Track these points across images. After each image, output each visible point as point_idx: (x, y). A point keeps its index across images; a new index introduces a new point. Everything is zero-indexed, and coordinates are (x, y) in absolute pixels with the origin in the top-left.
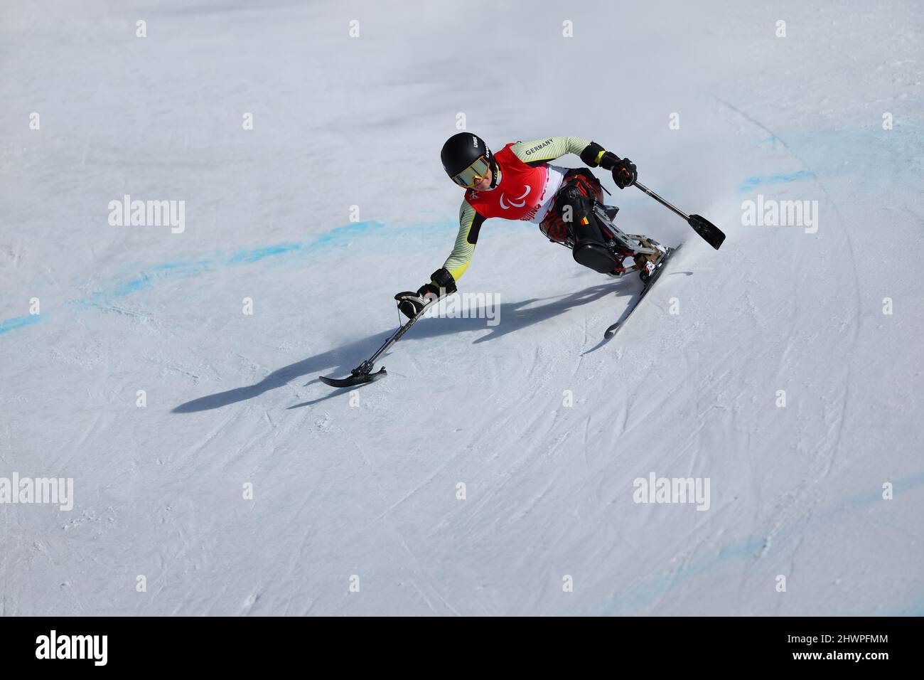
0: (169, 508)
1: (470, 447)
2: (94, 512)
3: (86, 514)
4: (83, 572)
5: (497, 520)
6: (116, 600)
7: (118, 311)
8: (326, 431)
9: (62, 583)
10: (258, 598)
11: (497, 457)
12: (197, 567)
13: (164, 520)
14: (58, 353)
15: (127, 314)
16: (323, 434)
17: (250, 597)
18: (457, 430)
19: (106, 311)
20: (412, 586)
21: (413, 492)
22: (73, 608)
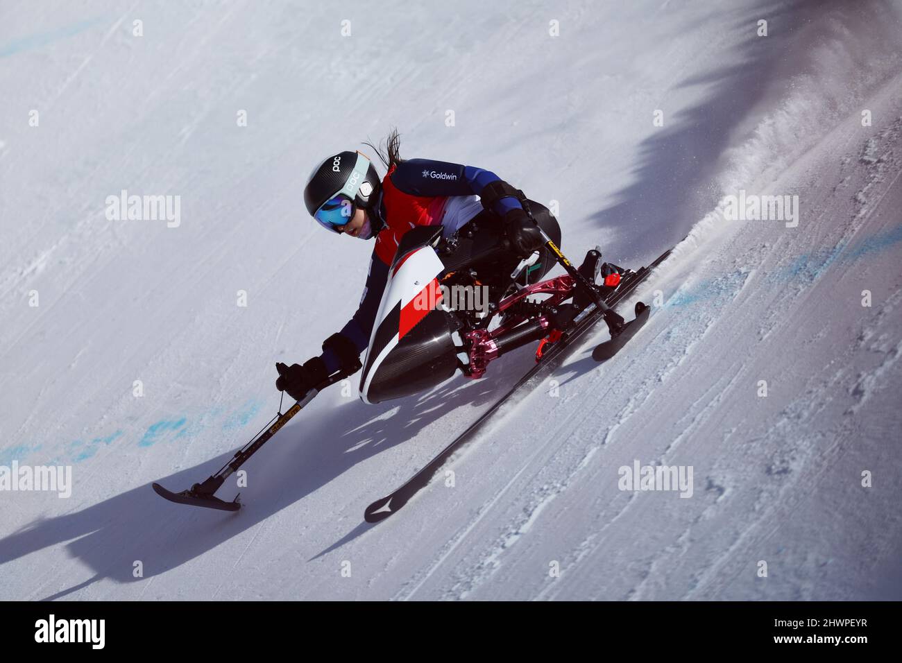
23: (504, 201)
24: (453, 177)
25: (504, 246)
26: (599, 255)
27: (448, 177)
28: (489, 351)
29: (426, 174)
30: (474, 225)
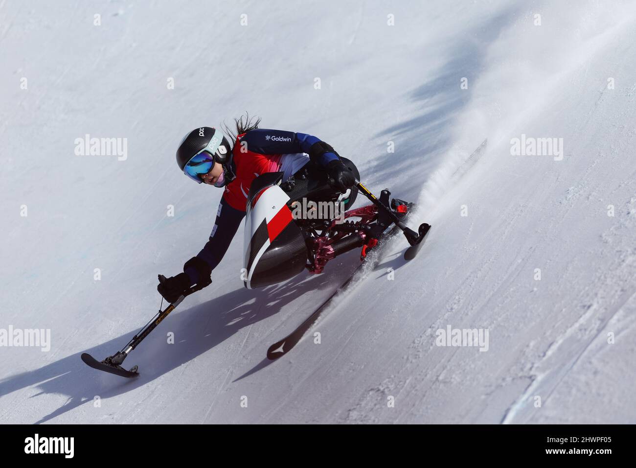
23: (327, 154)
24: (288, 139)
25: (331, 182)
26: (389, 193)
27: (285, 140)
28: (329, 253)
29: (268, 138)
30: (306, 171)
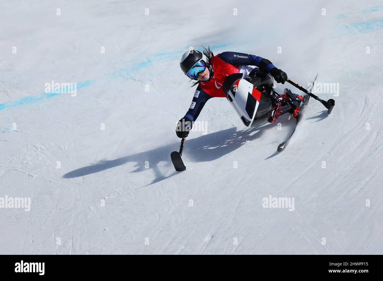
0: (163, 187)
1: (329, 153)
2: (121, 190)
3: (117, 191)
4: (116, 223)
5: (344, 193)
6: (134, 238)
7: (134, 79)
8: (250, 145)
9: (104, 229)
10: (212, 237)
11: (344, 159)
12: (179, 220)
13: (160, 194)
14: (101, 103)
15: (139, 81)
16: (248, 146)
17: (208, 236)
18: (322, 144)
19: (128, 79)
20: (298, 230)
21: (298, 178)
22: (110, 243)
24: (246, 57)
27: (244, 57)
28: (281, 112)
29: (235, 56)
